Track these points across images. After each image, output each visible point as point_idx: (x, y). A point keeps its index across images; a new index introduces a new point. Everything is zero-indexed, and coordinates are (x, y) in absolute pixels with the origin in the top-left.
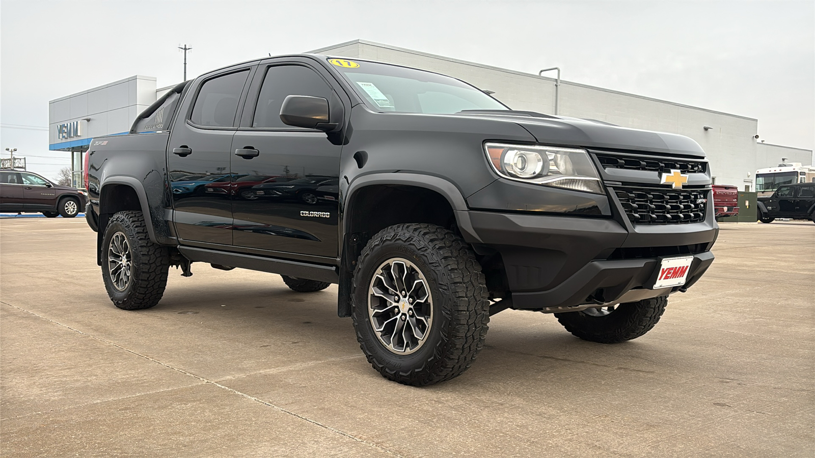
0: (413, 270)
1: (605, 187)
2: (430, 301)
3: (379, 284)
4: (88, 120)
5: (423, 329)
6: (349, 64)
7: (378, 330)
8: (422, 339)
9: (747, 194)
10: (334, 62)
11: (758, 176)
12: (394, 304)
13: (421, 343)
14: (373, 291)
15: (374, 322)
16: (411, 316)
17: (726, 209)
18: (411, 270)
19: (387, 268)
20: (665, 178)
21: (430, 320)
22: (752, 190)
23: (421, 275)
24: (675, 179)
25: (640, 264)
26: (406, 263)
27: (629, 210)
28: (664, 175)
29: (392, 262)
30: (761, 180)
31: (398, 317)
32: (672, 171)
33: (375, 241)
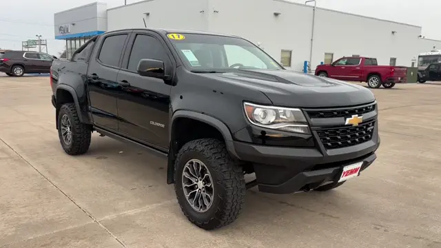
0: (204, 167)
1: (311, 130)
2: (213, 186)
3: (187, 170)
4: (73, 24)
5: (209, 200)
6: (179, 37)
7: (187, 196)
8: (208, 205)
9: (412, 69)
10: (170, 36)
11: (419, 57)
12: (195, 183)
13: (208, 208)
14: (185, 174)
15: (185, 191)
16: (204, 191)
17: (399, 78)
18: (203, 167)
19: (192, 163)
20: (348, 121)
21: (213, 197)
22: (416, 66)
23: (208, 171)
24: (354, 120)
25: (330, 171)
26: (201, 163)
27: (325, 141)
28: (348, 120)
29: (194, 161)
30: (421, 59)
31: (197, 190)
32: (353, 116)
33: (185, 147)
